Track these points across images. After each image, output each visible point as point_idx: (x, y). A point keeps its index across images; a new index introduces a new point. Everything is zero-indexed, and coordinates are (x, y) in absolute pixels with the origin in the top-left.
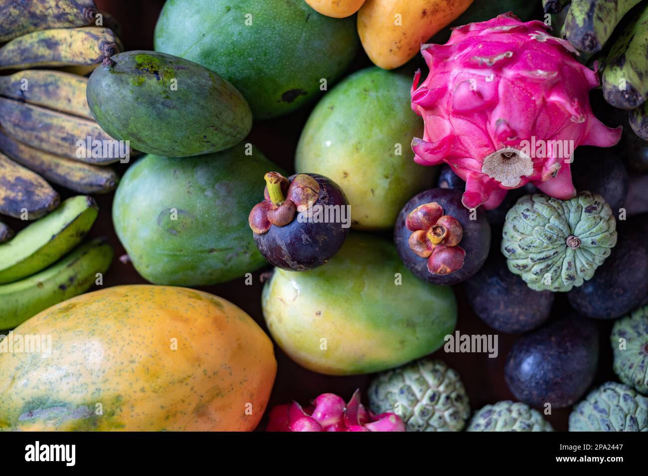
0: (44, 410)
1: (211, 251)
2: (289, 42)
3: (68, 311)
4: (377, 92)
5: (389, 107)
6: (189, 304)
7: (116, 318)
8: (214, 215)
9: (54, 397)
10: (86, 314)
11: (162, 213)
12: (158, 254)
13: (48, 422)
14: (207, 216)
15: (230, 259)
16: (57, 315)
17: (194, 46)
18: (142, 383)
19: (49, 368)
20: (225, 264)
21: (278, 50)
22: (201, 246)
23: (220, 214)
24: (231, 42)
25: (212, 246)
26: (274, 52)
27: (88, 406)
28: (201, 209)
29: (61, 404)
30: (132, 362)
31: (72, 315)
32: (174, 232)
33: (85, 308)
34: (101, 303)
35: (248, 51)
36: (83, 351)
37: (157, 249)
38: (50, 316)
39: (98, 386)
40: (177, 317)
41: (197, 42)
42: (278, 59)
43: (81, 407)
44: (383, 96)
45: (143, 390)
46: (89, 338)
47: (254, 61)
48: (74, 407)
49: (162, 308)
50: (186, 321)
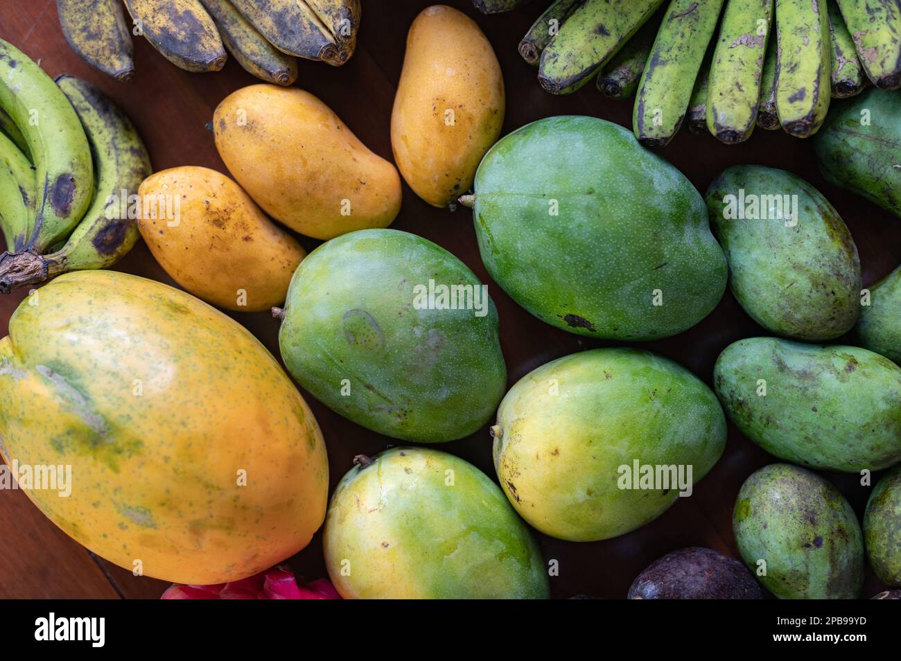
0: (65, 384)
1: (369, 387)
2: (620, 275)
3: (176, 312)
4: (663, 406)
5: (659, 433)
6: (286, 419)
7: (210, 366)
8: (404, 356)
9: (86, 381)
10: (189, 333)
11: (357, 310)
12: (316, 343)
13: (59, 397)
14: (397, 351)
15: (380, 409)
16: (164, 305)
17: (524, 197)
18: (171, 452)
19: (108, 351)
20: (370, 410)
21: (603, 272)
22: (364, 374)
23: (410, 360)
24: (563, 227)
25: (375, 384)
26: (597, 271)
27: (106, 424)
28: (397, 340)
29: (86, 395)
30: (183, 424)
31: (176, 320)
32: (352, 338)
33: (194, 326)
34: (210, 336)
35: (573, 249)
36: (152, 368)
37: (320, 339)
38: (156, 299)
39: (132, 414)
40: (263, 421)
41: (531, 196)
42: (595, 281)
43: (99, 416)
44: (664, 415)
45: (167, 459)
46: (169, 360)
47: (570, 263)
48: (93, 409)
49: (259, 398)
50: (268, 433)
